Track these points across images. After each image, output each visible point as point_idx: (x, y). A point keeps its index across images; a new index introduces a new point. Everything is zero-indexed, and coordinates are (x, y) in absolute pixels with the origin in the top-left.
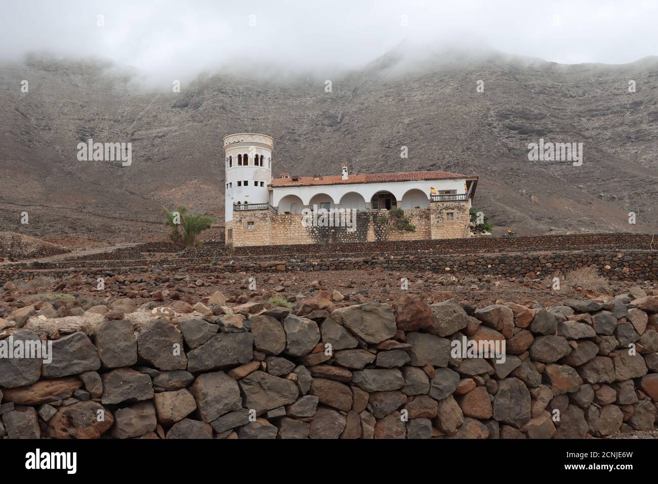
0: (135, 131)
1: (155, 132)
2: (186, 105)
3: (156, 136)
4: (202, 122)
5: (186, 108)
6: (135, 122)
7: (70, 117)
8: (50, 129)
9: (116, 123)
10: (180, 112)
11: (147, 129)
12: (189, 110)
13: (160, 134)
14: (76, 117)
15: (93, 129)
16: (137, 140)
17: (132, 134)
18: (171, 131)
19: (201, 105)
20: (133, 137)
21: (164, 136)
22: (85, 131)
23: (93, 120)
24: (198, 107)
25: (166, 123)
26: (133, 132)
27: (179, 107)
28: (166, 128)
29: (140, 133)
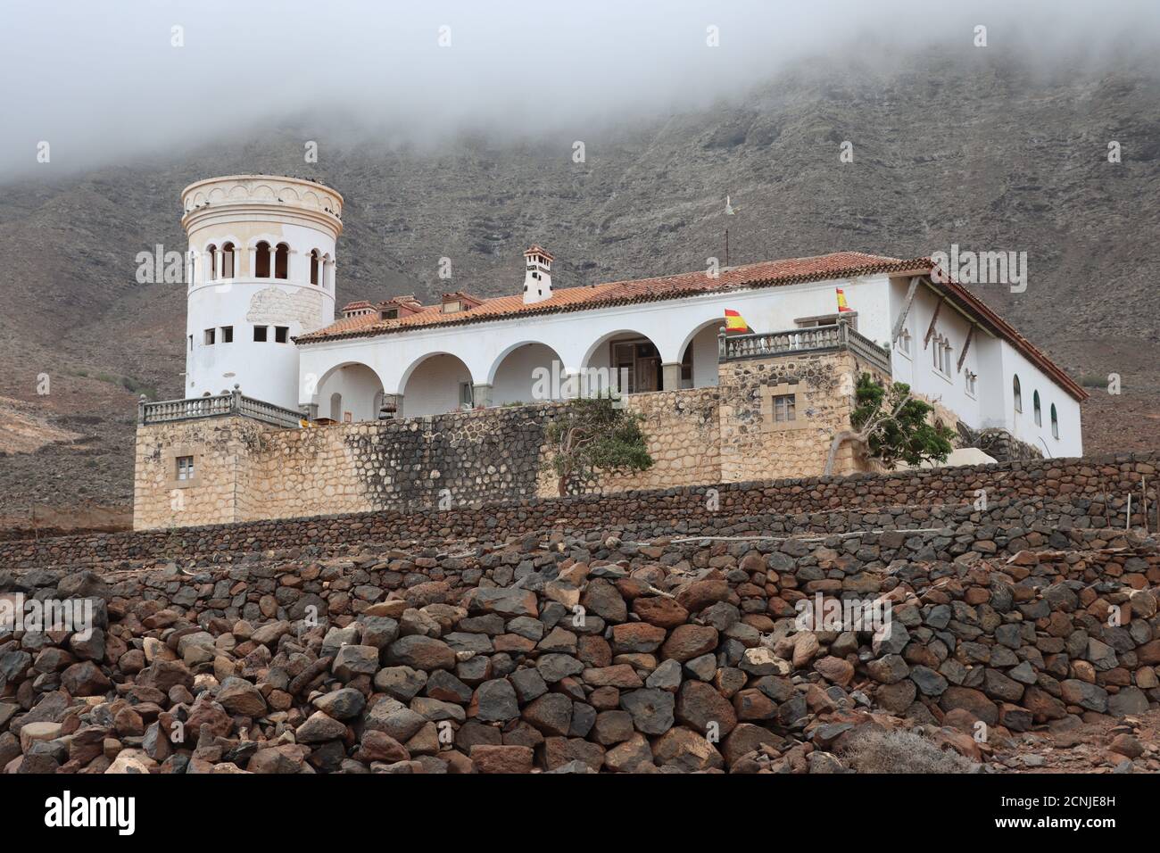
0: (611, 217)
1: (660, 216)
2: (739, 140)
3: (663, 227)
4: (779, 179)
5: (740, 147)
6: (614, 195)
7: (455, 195)
8: (407, 229)
9: (565, 202)
10: (725, 159)
11: (640, 210)
12: (748, 151)
13: (674, 221)
14: (469, 194)
15: (508, 221)
16: (616, 239)
17: (605, 227)
18: (700, 211)
19: (779, 135)
20: (606, 235)
21: (683, 225)
22: (492, 228)
23: (510, 198)
24: (771, 140)
25: (690, 191)
26: (607, 221)
27: (721, 145)
28: (689, 205)
29: (624, 220)
